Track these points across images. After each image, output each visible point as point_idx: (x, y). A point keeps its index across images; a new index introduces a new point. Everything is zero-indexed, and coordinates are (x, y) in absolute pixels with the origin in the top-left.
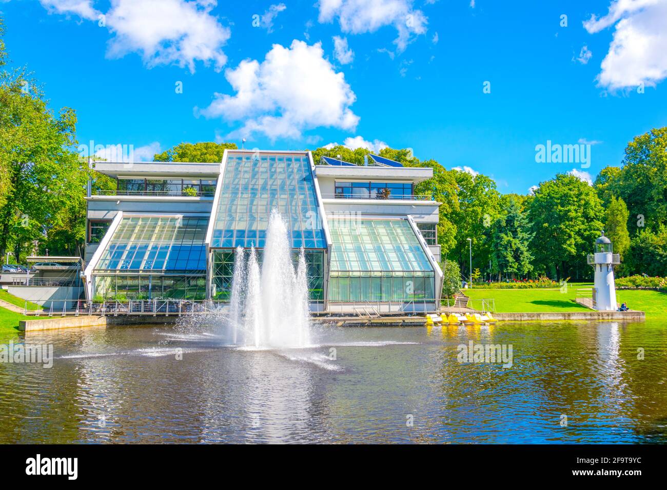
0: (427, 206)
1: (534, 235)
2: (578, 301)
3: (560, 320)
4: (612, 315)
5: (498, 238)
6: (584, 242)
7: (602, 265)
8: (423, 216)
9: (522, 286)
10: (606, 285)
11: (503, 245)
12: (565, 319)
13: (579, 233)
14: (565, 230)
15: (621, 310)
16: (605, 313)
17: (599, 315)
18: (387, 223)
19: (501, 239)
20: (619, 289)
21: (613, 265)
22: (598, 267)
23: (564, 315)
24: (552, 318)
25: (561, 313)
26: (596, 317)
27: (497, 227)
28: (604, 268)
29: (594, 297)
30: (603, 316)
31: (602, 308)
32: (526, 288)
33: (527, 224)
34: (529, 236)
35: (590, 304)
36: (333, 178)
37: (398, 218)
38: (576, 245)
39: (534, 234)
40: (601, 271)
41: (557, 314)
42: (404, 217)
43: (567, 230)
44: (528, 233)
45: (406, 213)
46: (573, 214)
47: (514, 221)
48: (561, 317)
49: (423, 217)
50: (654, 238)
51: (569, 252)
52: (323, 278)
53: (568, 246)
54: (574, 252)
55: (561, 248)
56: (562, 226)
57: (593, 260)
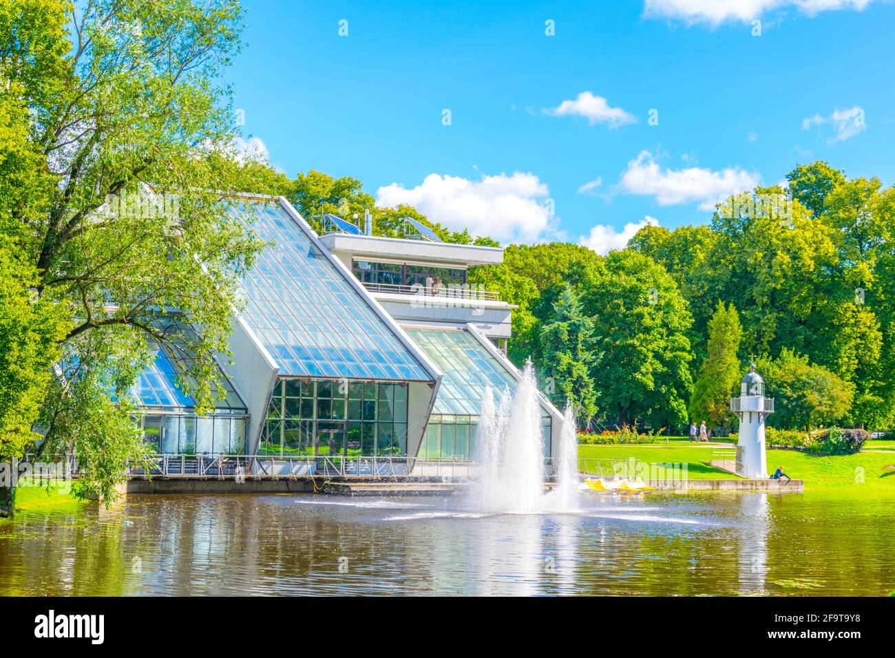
0: (496, 309)
1: (601, 357)
2: (714, 464)
3: (708, 489)
4: (767, 485)
5: (553, 359)
6: (665, 369)
7: (753, 414)
8: (489, 325)
9: (599, 440)
10: (756, 442)
11: (561, 373)
12: (713, 489)
13: (657, 356)
14: (639, 348)
15: (776, 477)
16: (759, 481)
17: (752, 484)
18: (439, 334)
19: (558, 361)
20: (771, 448)
21: (765, 414)
22: (746, 416)
23: (712, 483)
24: (698, 487)
25: (710, 481)
26: (749, 487)
27: (552, 341)
28: (755, 417)
29: (739, 458)
30: (756, 485)
31: (750, 474)
32: (605, 443)
33: (591, 337)
34: (594, 357)
35: (733, 469)
36: (350, 253)
37: (453, 327)
38: (654, 374)
39: (602, 354)
40: (750, 422)
41: (705, 481)
42: (462, 326)
43: (642, 348)
44: (592, 352)
45: (466, 319)
46: (647, 321)
47: (578, 333)
48: (708, 487)
49: (490, 328)
50: (777, 369)
51: (644, 386)
52: (407, 423)
53: (643, 375)
54: (651, 385)
55: (634, 378)
56: (636, 342)
57: (738, 406)
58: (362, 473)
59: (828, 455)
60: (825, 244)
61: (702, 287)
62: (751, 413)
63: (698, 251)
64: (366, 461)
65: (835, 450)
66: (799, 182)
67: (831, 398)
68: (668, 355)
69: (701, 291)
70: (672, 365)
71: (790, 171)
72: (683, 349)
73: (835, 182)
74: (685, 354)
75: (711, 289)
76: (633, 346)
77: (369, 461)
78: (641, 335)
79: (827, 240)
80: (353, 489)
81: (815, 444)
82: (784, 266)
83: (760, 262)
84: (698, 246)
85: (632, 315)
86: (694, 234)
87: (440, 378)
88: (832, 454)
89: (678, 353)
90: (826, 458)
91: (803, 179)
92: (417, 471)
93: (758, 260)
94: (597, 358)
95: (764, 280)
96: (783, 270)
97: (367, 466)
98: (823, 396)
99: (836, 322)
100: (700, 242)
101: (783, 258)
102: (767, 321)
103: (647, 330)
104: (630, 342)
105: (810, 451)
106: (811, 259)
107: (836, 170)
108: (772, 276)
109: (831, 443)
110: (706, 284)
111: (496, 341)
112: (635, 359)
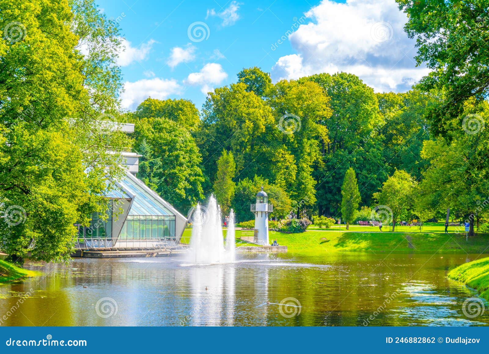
0: (133, 157)
1: (162, 180)
2: (242, 238)
6: (191, 187)
10: (264, 227)
13: (187, 179)
14: (178, 175)
21: (268, 212)
22: (259, 214)
28: (264, 215)
29: (256, 235)
33: (157, 169)
35: (253, 241)
38: (185, 189)
40: (262, 217)
43: (180, 174)
50: (253, 187)
51: (181, 196)
52: (112, 220)
53: (180, 190)
54: (184, 196)
55: (174, 192)
56: (176, 171)
57: (255, 209)
58: (101, 246)
59: (292, 233)
60: (270, 117)
61: (203, 139)
62: (262, 212)
63: (180, 115)
64: (102, 240)
65: (295, 230)
66: (246, 79)
67: (282, 202)
68: (192, 179)
69: (202, 142)
70: (193, 184)
71: (239, 72)
72: (199, 175)
73: (266, 79)
74: (200, 178)
75: (208, 141)
76: (176, 173)
77: (104, 240)
78: (178, 167)
79: (270, 114)
80: (103, 254)
81: (285, 227)
82: (249, 129)
83: (235, 126)
84: (180, 112)
85: (173, 156)
86: (177, 104)
87: (134, 197)
88: (294, 233)
89: (197, 177)
90: (291, 235)
91: (248, 77)
92: (117, 245)
93: (234, 125)
94: (160, 181)
95: (238, 136)
96: (248, 131)
97: (102, 243)
98: (278, 201)
99: (274, 160)
100: (181, 110)
101: (249, 124)
102: (239, 159)
103: (181, 165)
104: (172, 171)
105: (281, 231)
106: (264, 125)
107: (266, 73)
108: (242, 134)
109: (293, 227)
110: (205, 138)
111: (133, 173)
112: (175, 180)
